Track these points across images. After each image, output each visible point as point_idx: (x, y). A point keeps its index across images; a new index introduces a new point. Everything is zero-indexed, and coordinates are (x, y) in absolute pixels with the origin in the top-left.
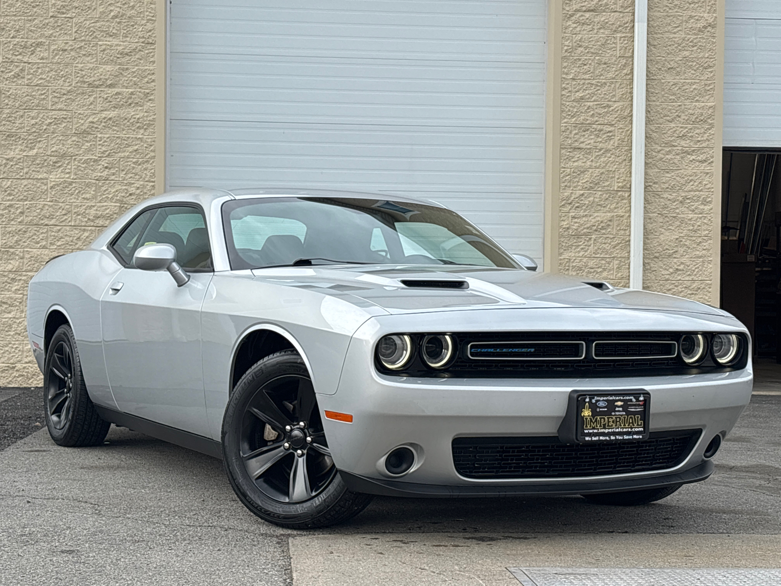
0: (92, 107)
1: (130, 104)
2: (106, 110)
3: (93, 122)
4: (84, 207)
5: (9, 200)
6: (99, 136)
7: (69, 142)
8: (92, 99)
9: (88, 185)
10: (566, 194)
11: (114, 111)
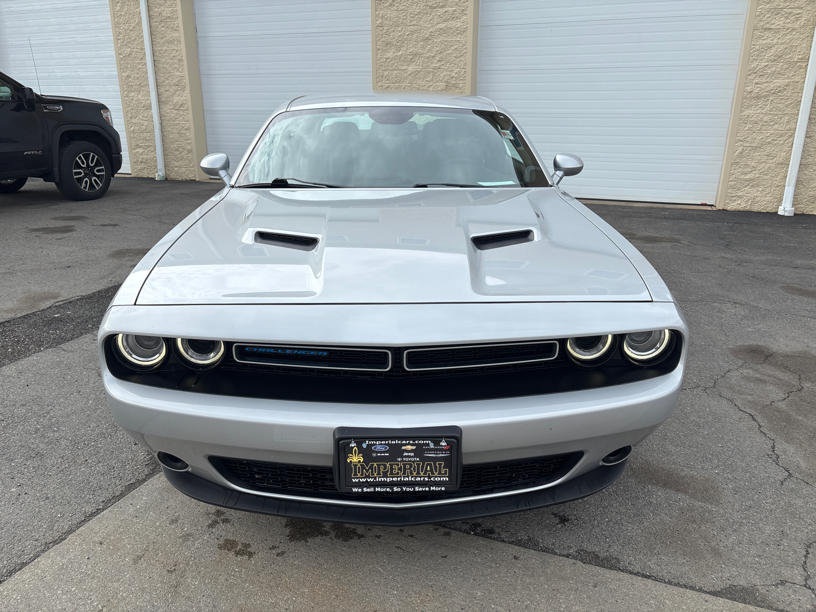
0: (431, 22)
1: (453, 18)
2: (439, 23)
3: (432, 32)
4: (426, 86)
5: (387, 83)
6: (435, 40)
7: (419, 46)
8: (431, 16)
9: (429, 72)
10: (753, 65)
11: (444, 23)
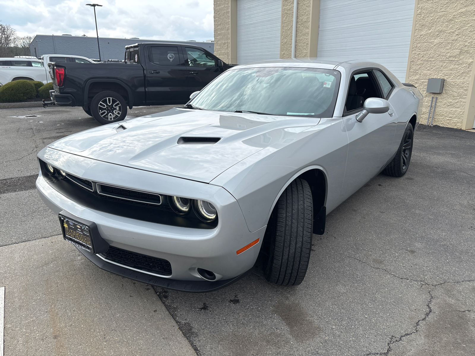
0: (455, 8)
1: (472, 4)
2: (461, 9)
3: (454, 15)
4: (445, 53)
5: (419, 52)
6: (456, 21)
7: (444, 25)
8: (456, 4)
9: (449, 43)
11: (464, 8)
